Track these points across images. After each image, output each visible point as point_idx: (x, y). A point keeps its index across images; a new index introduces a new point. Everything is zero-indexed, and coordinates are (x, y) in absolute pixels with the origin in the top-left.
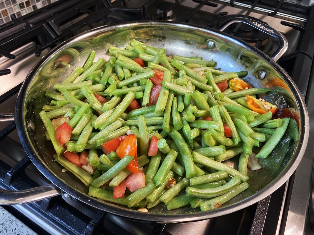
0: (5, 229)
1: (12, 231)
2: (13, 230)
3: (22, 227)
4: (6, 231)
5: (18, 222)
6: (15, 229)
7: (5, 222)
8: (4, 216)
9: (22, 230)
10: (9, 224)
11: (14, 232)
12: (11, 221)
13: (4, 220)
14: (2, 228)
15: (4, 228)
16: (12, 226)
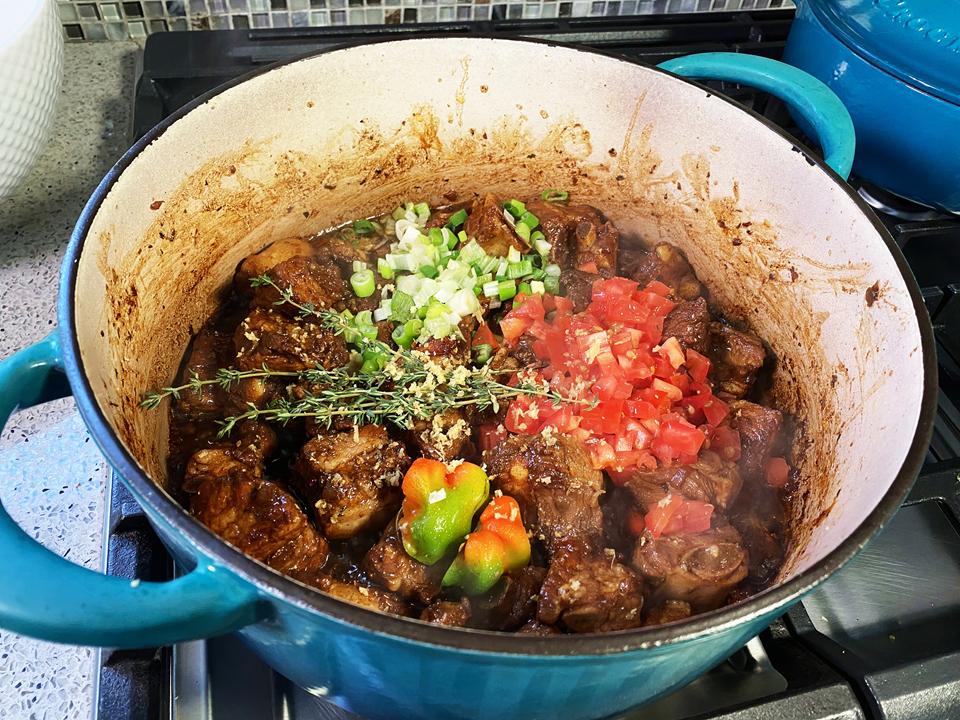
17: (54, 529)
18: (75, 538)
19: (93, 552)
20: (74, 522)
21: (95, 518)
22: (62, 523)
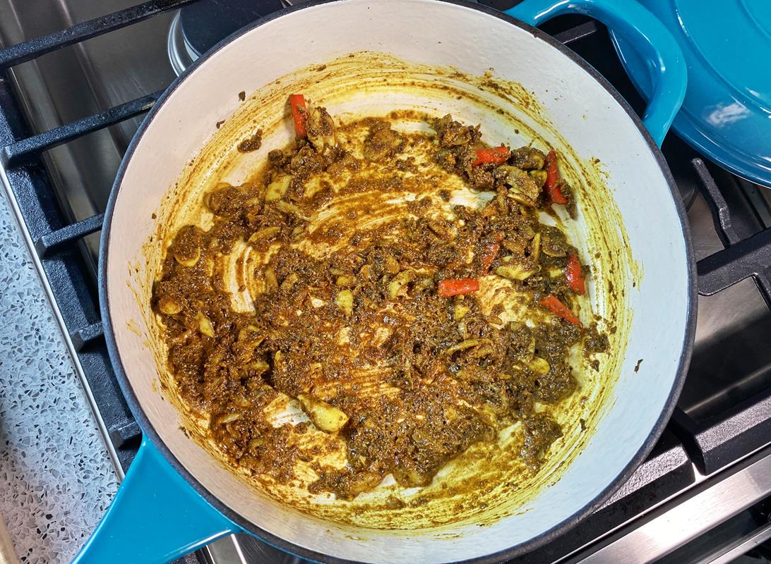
0: (21, 307)
1: (31, 318)
2: (33, 317)
3: (49, 319)
4: (21, 313)
5: (45, 307)
6: (36, 318)
7: (26, 293)
8: (28, 281)
9: (46, 324)
10: (31, 300)
11: (32, 321)
12: (36, 298)
13: (25, 287)
14: (18, 301)
15: (20, 303)
16: (35, 309)
17: (51, 423)
18: (71, 425)
19: (93, 435)
20: (64, 414)
21: (80, 406)
22: (55, 417)
